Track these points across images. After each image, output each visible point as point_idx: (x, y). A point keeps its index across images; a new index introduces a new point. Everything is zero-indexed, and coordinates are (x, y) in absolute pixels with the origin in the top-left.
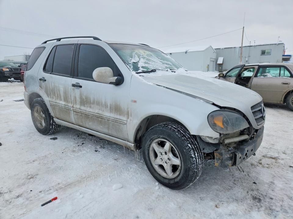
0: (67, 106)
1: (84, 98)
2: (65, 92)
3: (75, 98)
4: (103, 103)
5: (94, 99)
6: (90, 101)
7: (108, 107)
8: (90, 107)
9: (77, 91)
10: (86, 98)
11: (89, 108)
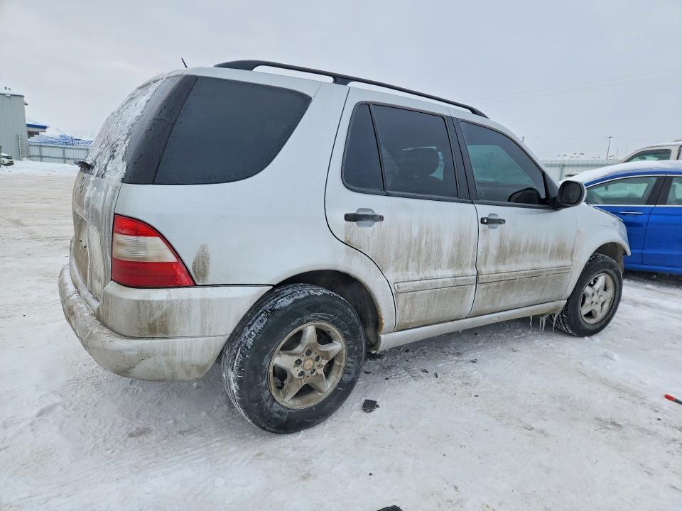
0: (461, 278)
1: (508, 244)
2: (460, 242)
3: (487, 249)
4: (542, 246)
5: (527, 242)
6: (519, 249)
7: (547, 251)
8: (517, 261)
9: (494, 233)
10: (512, 245)
11: (513, 265)
